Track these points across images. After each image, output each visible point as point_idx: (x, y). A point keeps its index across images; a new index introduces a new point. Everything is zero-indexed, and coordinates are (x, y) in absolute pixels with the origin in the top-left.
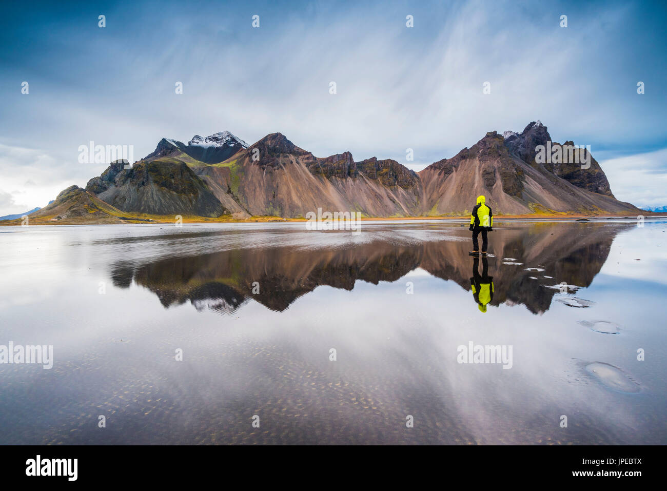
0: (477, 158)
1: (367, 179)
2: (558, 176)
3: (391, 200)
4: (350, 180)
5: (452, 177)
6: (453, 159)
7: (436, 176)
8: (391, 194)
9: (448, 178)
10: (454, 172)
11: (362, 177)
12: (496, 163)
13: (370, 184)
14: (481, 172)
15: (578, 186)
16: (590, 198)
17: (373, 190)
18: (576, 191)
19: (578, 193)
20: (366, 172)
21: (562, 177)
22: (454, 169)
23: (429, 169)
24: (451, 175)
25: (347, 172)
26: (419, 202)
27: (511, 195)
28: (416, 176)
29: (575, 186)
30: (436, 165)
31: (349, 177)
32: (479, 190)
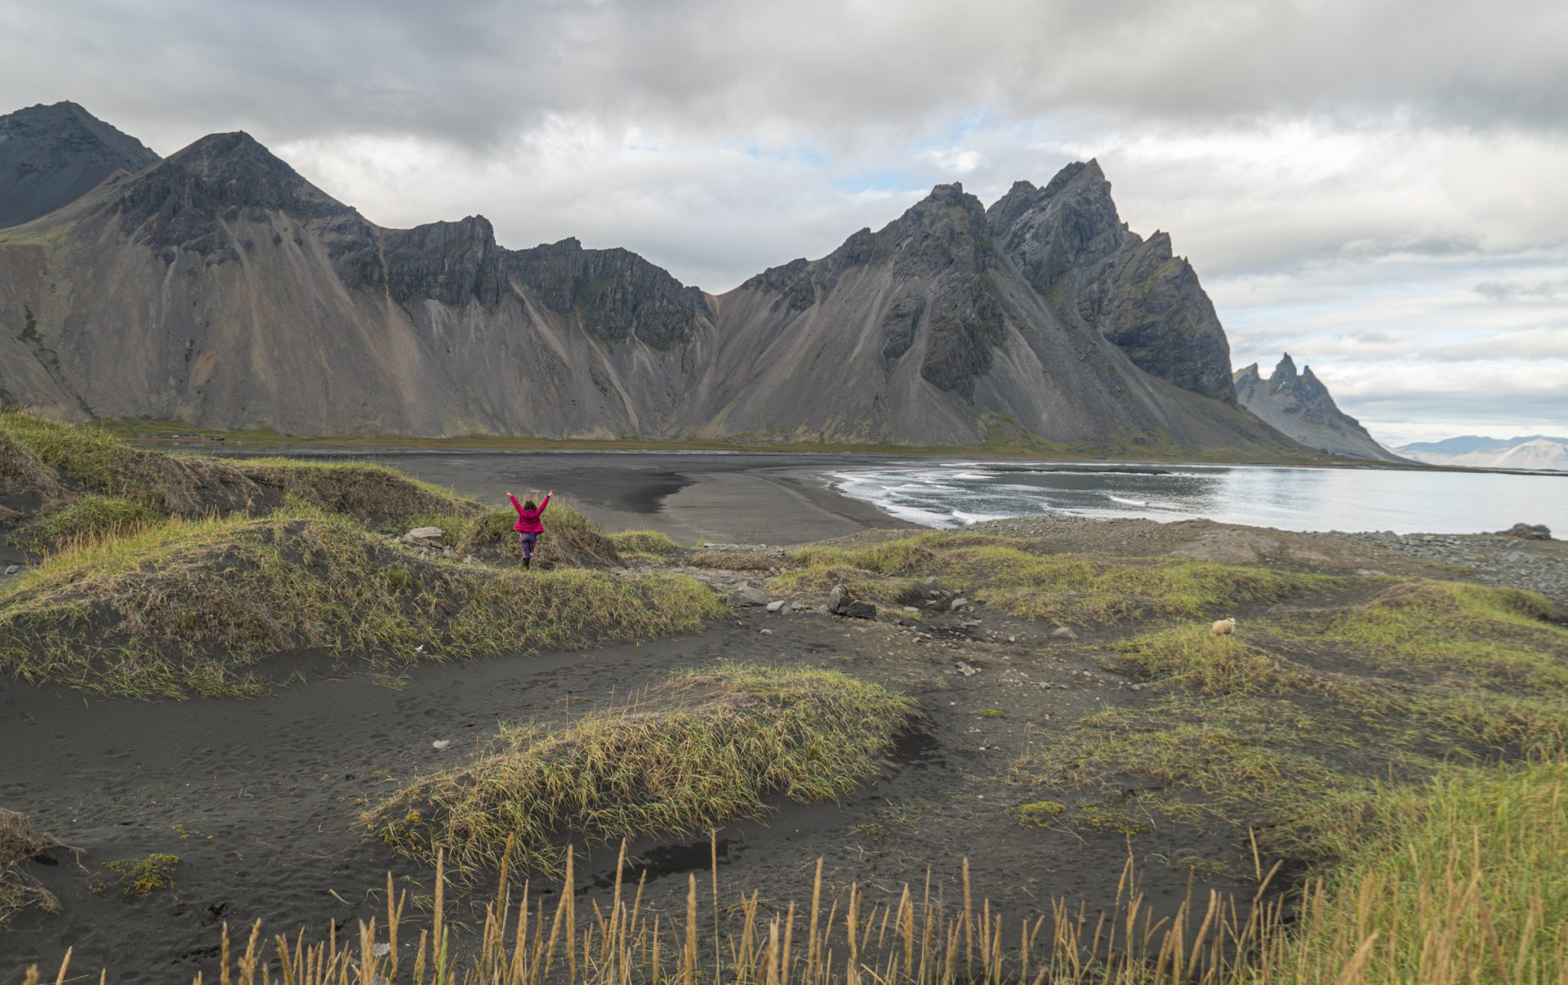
0: (891, 264)
1: (538, 309)
2: (1107, 336)
3: (597, 383)
4: (475, 312)
5: (805, 320)
6: (822, 264)
7: (764, 313)
8: (606, 362)
9: (795, 323)
10: (817, 303)
11: (521, 302)
12: (934, 285)
13: (543, 328)
14: (886, 310)
15: (1148, 370)
16: (1159, 406)
17: (545, 347)
18: (1131, 382)
19: (1136, 390)
20: (539, 288)
21: (1112, 341)
22: (819, 292)
23: (752, 289)
24: (805, 314)
25: (468, 284)
26: (686, 395)
27: (940, 386)
28: (705, 308)
29: (1136, 369)
30: (773, 279)
31: (474, 301)
32: (858, 366)
